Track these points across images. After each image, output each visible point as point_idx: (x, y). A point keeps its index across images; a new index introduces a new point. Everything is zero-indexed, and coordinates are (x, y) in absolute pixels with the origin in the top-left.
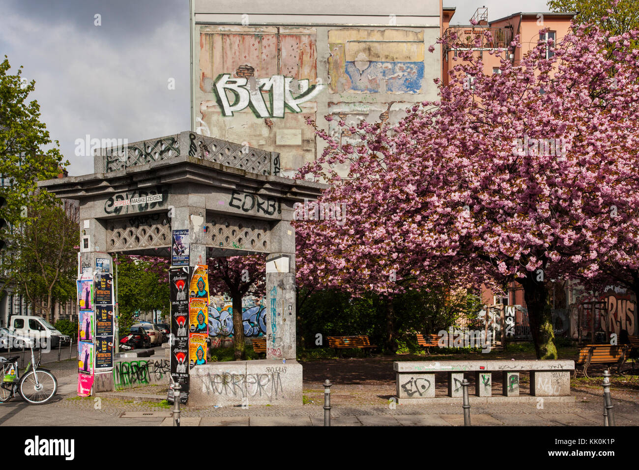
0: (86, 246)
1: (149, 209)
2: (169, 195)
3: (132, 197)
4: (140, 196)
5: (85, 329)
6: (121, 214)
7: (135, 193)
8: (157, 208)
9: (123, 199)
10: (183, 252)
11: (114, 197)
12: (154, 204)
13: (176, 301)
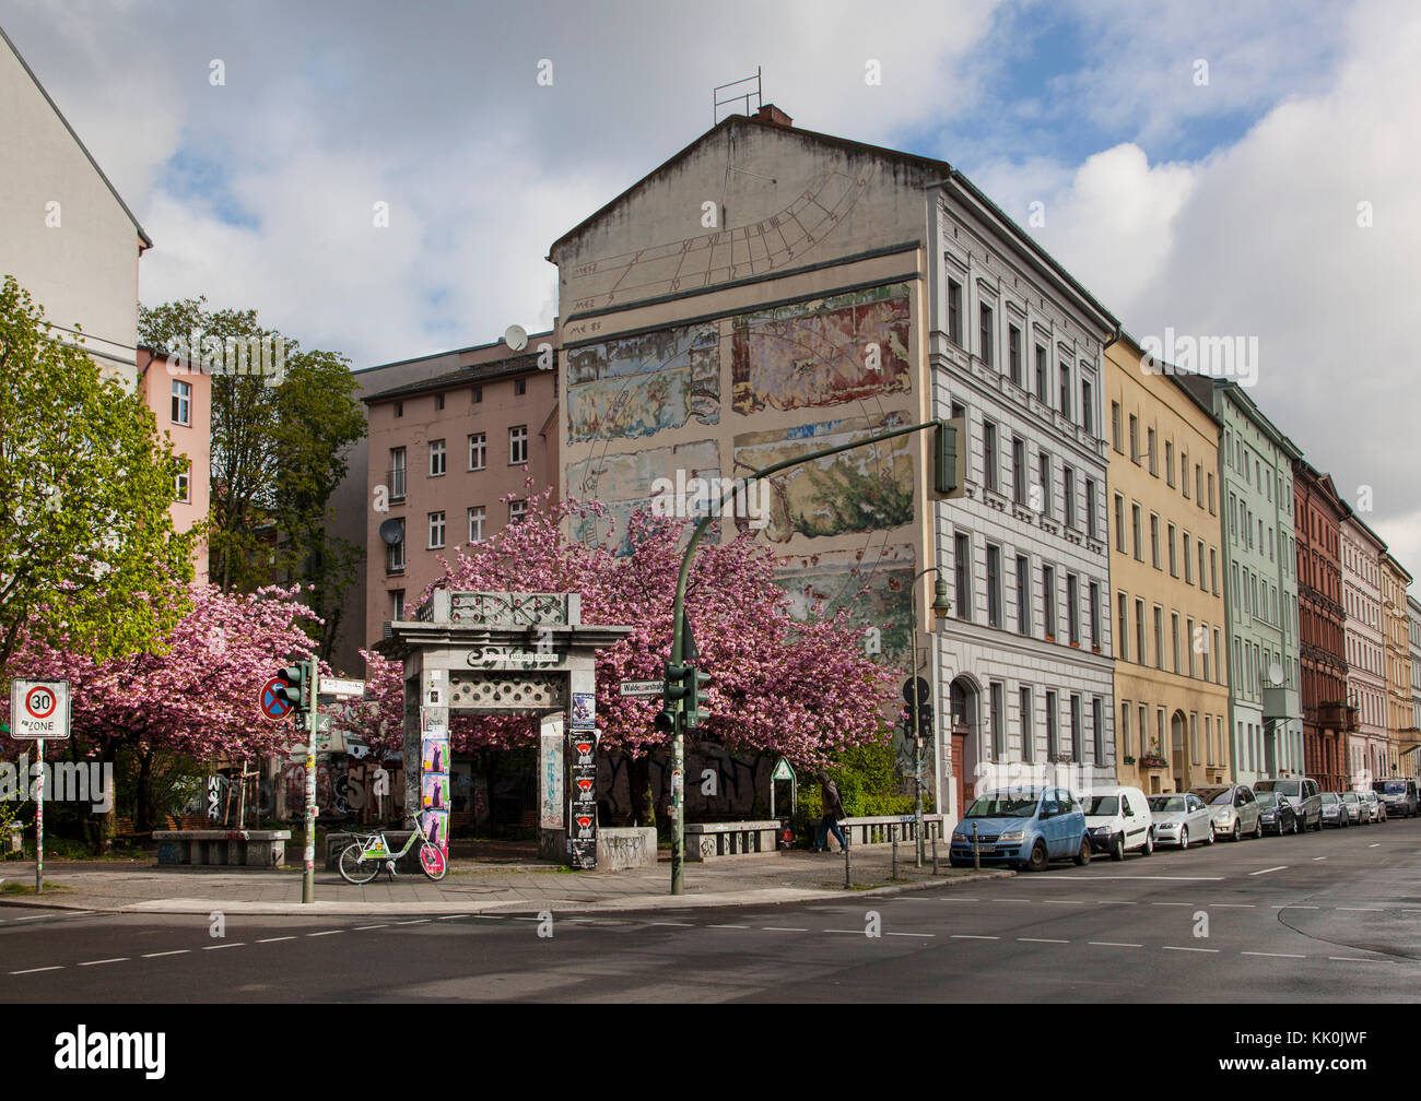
0: (434, 699)
1: (538, 668)
2: (568, 657)
3: (513, 652)
4: (525, 653)
5: (432, 795)
6: (494, 668)
7: (517, 649)
8: (550, 668)
9: (497, 652)
10: (587, 715)
11: (484, 650)
12: (546, 664)
13: (577, 764)
